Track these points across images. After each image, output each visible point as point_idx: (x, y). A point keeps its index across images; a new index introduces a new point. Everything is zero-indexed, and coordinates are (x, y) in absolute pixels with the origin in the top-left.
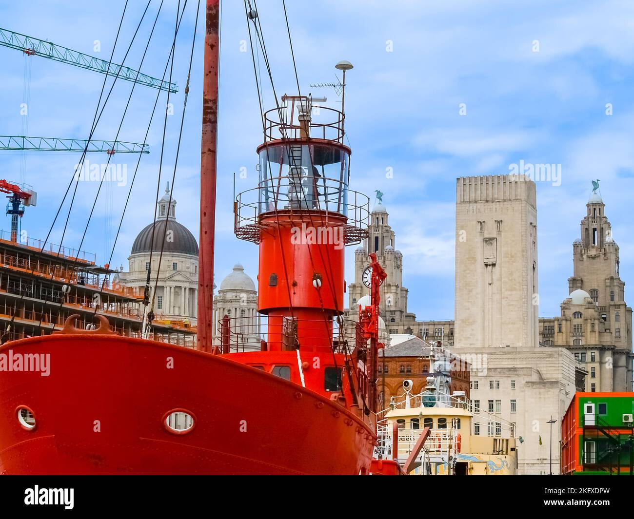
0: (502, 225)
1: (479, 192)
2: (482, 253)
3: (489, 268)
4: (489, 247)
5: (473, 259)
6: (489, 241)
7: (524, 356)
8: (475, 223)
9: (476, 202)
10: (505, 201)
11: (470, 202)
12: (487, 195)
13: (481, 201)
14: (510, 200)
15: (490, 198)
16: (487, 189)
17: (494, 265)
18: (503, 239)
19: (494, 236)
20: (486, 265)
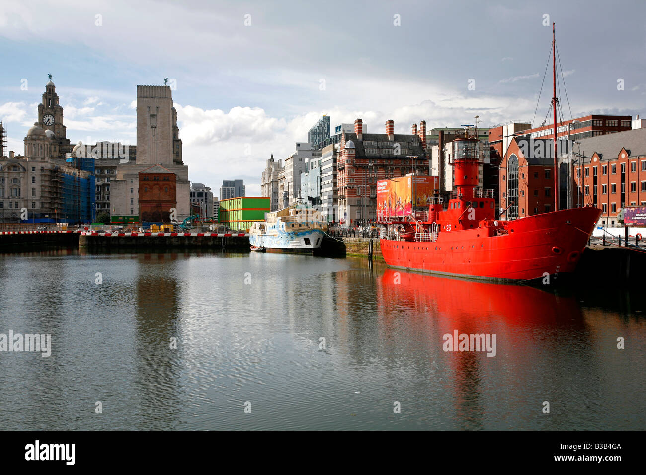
0: (159, 109)
1: (148, 93)
2: (150, 122)
3: (153, 128)
4: (153, 119)
5: (145, 124)
6: (153, 116)
7: (171, 169)
8: (146, 107)
9: (147, 98)
10: (160, 98)
11: (144, 97)
12: (152, 95)
13: (149, 97)
14: (163, 98)
15: (153, 96)
16: (152, 92)
17: (155, 127)
18: (159, 115)
19: (155, 114)
20: (152, 127)
